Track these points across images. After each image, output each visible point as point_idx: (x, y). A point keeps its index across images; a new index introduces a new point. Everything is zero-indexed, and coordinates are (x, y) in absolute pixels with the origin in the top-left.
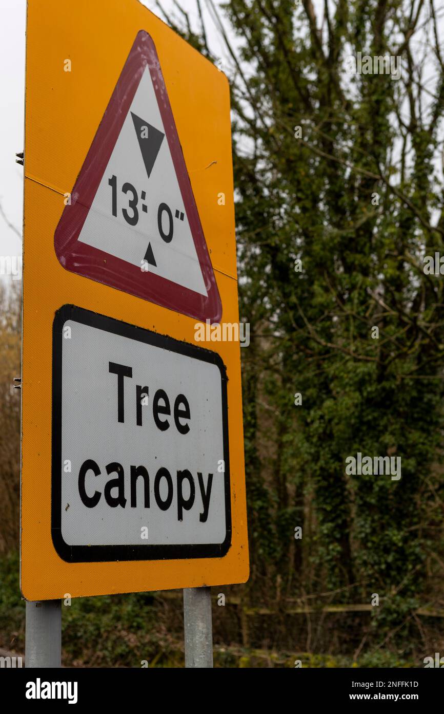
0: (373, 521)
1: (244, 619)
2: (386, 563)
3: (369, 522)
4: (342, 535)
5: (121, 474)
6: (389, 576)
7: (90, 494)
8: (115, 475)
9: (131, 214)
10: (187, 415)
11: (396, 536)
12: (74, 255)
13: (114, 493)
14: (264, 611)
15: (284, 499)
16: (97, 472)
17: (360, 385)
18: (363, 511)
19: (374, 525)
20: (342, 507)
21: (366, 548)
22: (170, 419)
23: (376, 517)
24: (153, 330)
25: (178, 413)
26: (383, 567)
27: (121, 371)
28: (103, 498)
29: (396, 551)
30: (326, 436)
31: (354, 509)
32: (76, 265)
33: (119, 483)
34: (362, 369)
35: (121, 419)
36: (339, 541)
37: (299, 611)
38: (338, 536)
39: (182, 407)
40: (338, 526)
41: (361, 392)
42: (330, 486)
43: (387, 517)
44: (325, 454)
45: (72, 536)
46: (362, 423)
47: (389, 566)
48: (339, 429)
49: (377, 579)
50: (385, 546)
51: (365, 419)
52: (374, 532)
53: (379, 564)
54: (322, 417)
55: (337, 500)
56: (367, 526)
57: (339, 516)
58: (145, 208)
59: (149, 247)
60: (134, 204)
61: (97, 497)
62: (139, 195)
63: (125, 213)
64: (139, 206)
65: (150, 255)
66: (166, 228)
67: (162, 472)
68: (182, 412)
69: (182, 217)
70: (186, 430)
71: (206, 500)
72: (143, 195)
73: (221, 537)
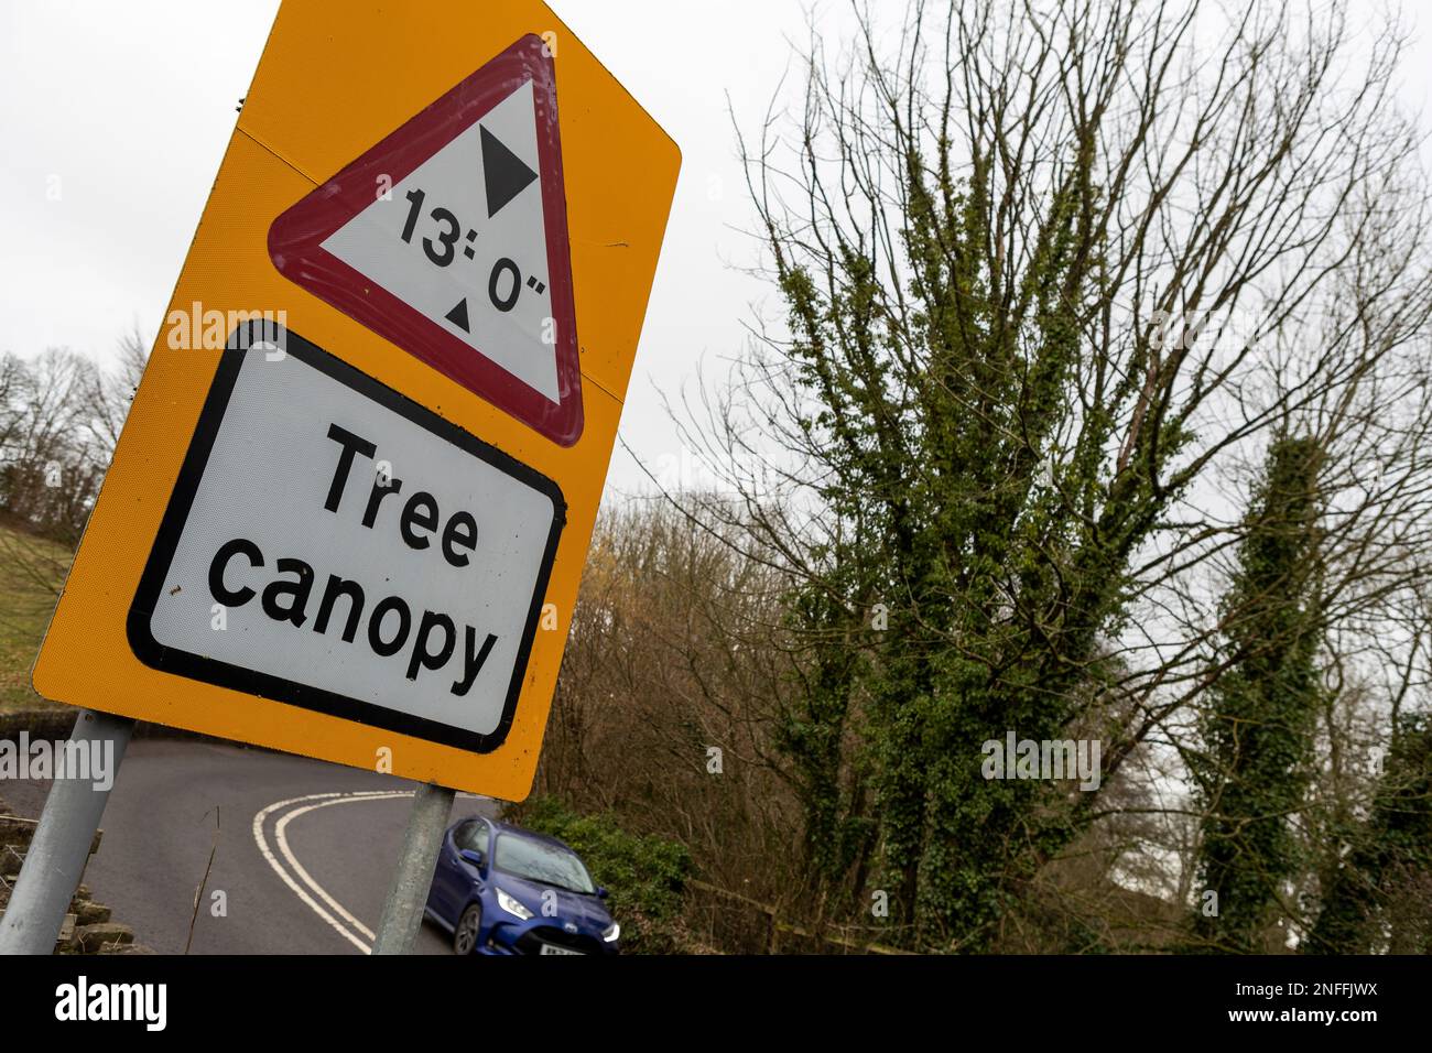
0: (947, 854)
1: (776, 934)
2: (953, 908)
3: (942, 854)
4: (909, 862)
5: (308, 578)
6: (953, 925)
7: (232, 584)
8: (293, 577)
9: (440, 249)
10: (471, 542)
11: (972, 879)
12: (305, 261)
13: (285, 601)
14: (799, 931)
15: (858, 806)
16: (257, 559)
17: (965, 686)
18: (937, 839)
19: (947, 859)
20: (916, 829)
21: (933, 885)
23: (952, 850)
24: (438, 412)
25: (450, 535)
26: (948, 912)
27: (353, 445)
28: (257, 601)
29: (968, 898)
30: (914, 740)
31: (929, 833)
32: (305, 275)
33: (301, 592)
34: (971, 667)
35: (333, 503)
36: (904, 868)
37: (840, 941)
38: (905, 862)
39: (463, 529)
40: (906, 850)
41: (964, 696)
42: (907, 799)
43: (966, 853)
44: (908, 759)
45: (167, 628)
46: (959, 733)
47: (956, 913)
48: (929, 733)
49: (938, 926)
50: (956, 888)
51: (963, 730)
52: (946, 866)
53: (945, 908)
54: (913, 715)
55: (913, 819)
56: (939, 858)
57: (911, 838)
58: (469, 253)
59: (463, 304)
60: (448, 240)
61: (245, 595)
62: (464, 232)
63: (427, 244)
64: (460, 246)
65: (459, 315)
66: (504, 293)
67: (395, 603)
68: (461, 536)
69: (540, 289)
70: (461, 561)
71: (473, 668)
72: (472, 236)
73: (486, 725)
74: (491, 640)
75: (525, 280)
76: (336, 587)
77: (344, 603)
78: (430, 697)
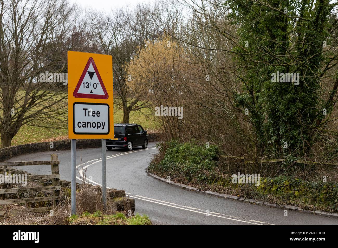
5: (85, 123)
7: (80, 126)
8: (84, 123)
9: (87, 87)
10: (99, 114)
12: (76, 95)
13: (84, 126)
16: (81, 123)
22: (96, 115)
25: (97, 114)
27: (85, 109)
33: (85, 124)
35: (85, 116)
45: (76, 131)
58: (90, 85)
59: (91, 91)
60: (88, 85)
61: (81, 126)
62: (89, 83)
63: (86, 87)
64: (89, 85)
65: (91, 92)
66: (95, 87)
67: (94, 123)
68: (98, 114)
69: (99, 84)
70: (99, 116)
71: (104, 126)
72: (90, 83)
73: (107, 131)
74: (105, 123)
75: (97, 84)
76: (88, 123)
77: (89, 124)
78: (100, 130)
